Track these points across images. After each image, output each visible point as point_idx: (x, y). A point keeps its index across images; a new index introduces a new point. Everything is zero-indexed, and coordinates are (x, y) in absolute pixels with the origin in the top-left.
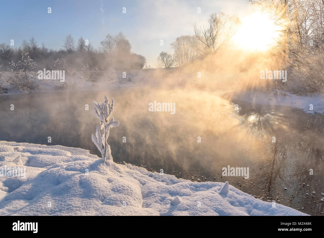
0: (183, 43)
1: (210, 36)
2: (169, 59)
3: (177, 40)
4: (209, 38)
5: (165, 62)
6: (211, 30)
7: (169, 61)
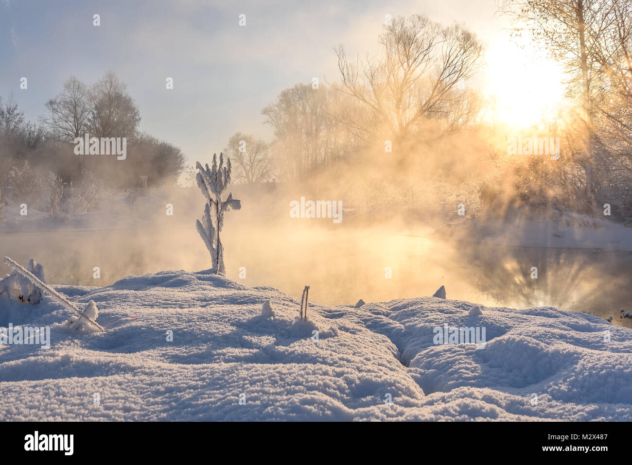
0: (300, 108)
1: (388, 83)
2: (259, 157)
3: (281, 98)
4: (386, 90)
5: (247, 164)
6: (390, 68)
7: (260, 161)
